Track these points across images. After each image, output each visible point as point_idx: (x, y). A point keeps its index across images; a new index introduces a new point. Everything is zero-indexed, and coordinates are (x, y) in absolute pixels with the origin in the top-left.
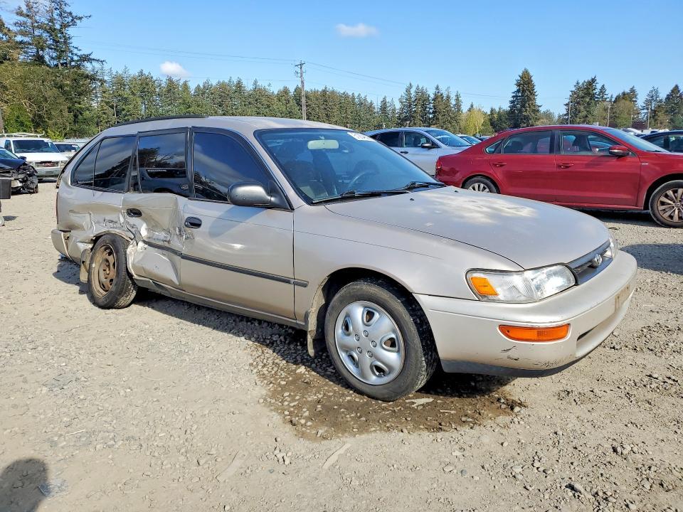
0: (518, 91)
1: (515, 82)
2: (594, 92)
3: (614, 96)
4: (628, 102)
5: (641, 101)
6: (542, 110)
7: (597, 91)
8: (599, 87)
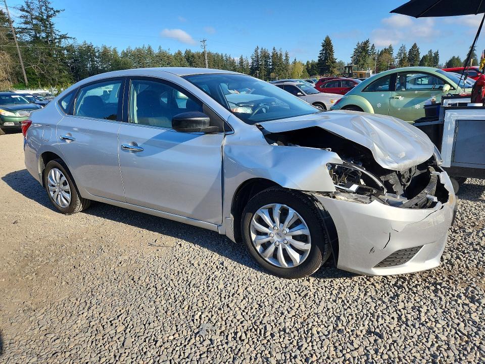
0: (323, 50)
1: (322, 45)
2: (368, 49)
3: (380, 51)
4: (387, 55)
5: (395, 53)
6: (337, 61)
7: (370, 48)
8: (371, 45)
